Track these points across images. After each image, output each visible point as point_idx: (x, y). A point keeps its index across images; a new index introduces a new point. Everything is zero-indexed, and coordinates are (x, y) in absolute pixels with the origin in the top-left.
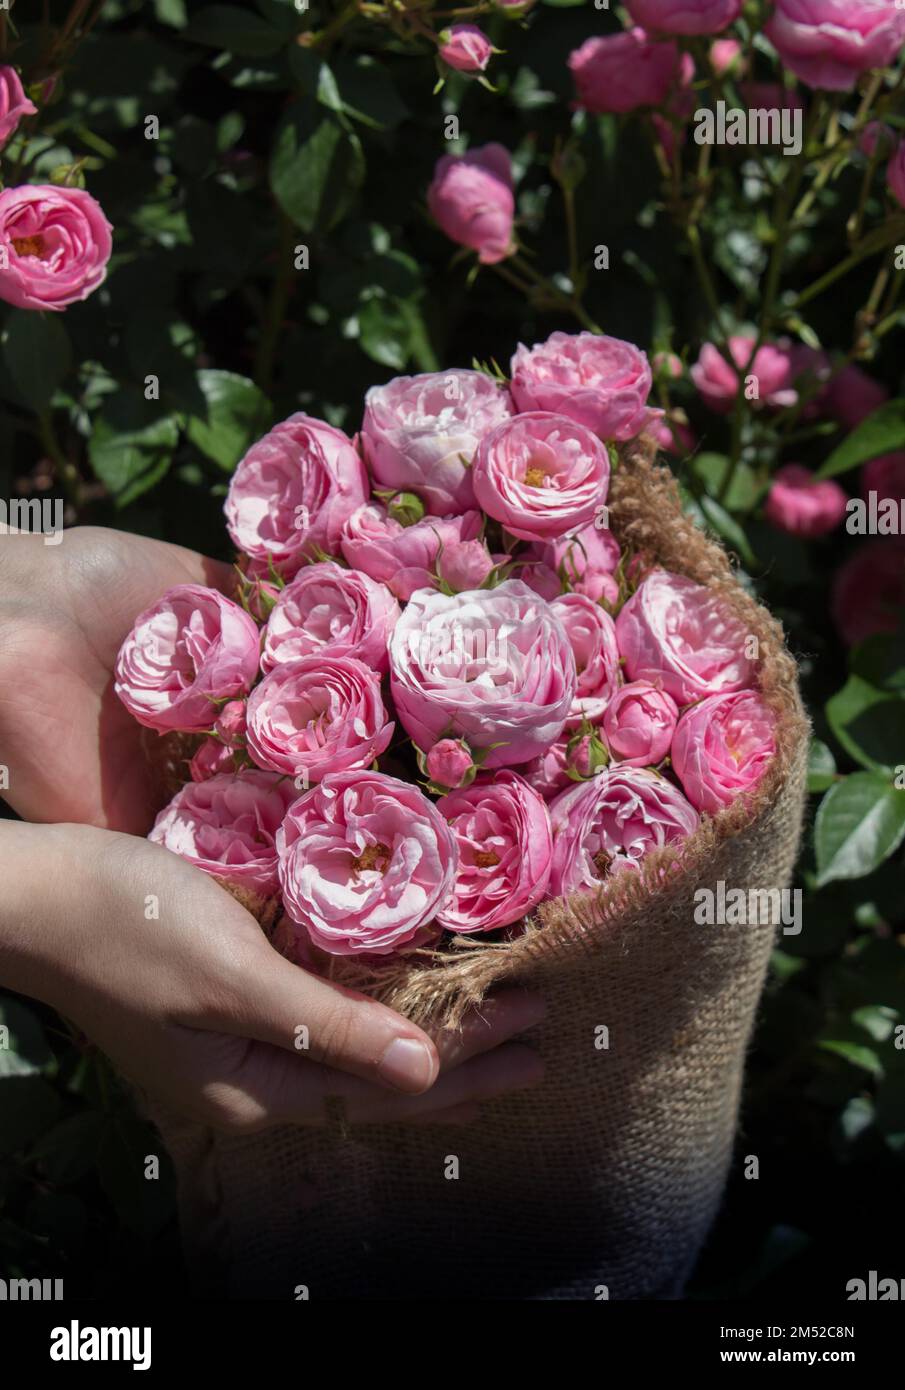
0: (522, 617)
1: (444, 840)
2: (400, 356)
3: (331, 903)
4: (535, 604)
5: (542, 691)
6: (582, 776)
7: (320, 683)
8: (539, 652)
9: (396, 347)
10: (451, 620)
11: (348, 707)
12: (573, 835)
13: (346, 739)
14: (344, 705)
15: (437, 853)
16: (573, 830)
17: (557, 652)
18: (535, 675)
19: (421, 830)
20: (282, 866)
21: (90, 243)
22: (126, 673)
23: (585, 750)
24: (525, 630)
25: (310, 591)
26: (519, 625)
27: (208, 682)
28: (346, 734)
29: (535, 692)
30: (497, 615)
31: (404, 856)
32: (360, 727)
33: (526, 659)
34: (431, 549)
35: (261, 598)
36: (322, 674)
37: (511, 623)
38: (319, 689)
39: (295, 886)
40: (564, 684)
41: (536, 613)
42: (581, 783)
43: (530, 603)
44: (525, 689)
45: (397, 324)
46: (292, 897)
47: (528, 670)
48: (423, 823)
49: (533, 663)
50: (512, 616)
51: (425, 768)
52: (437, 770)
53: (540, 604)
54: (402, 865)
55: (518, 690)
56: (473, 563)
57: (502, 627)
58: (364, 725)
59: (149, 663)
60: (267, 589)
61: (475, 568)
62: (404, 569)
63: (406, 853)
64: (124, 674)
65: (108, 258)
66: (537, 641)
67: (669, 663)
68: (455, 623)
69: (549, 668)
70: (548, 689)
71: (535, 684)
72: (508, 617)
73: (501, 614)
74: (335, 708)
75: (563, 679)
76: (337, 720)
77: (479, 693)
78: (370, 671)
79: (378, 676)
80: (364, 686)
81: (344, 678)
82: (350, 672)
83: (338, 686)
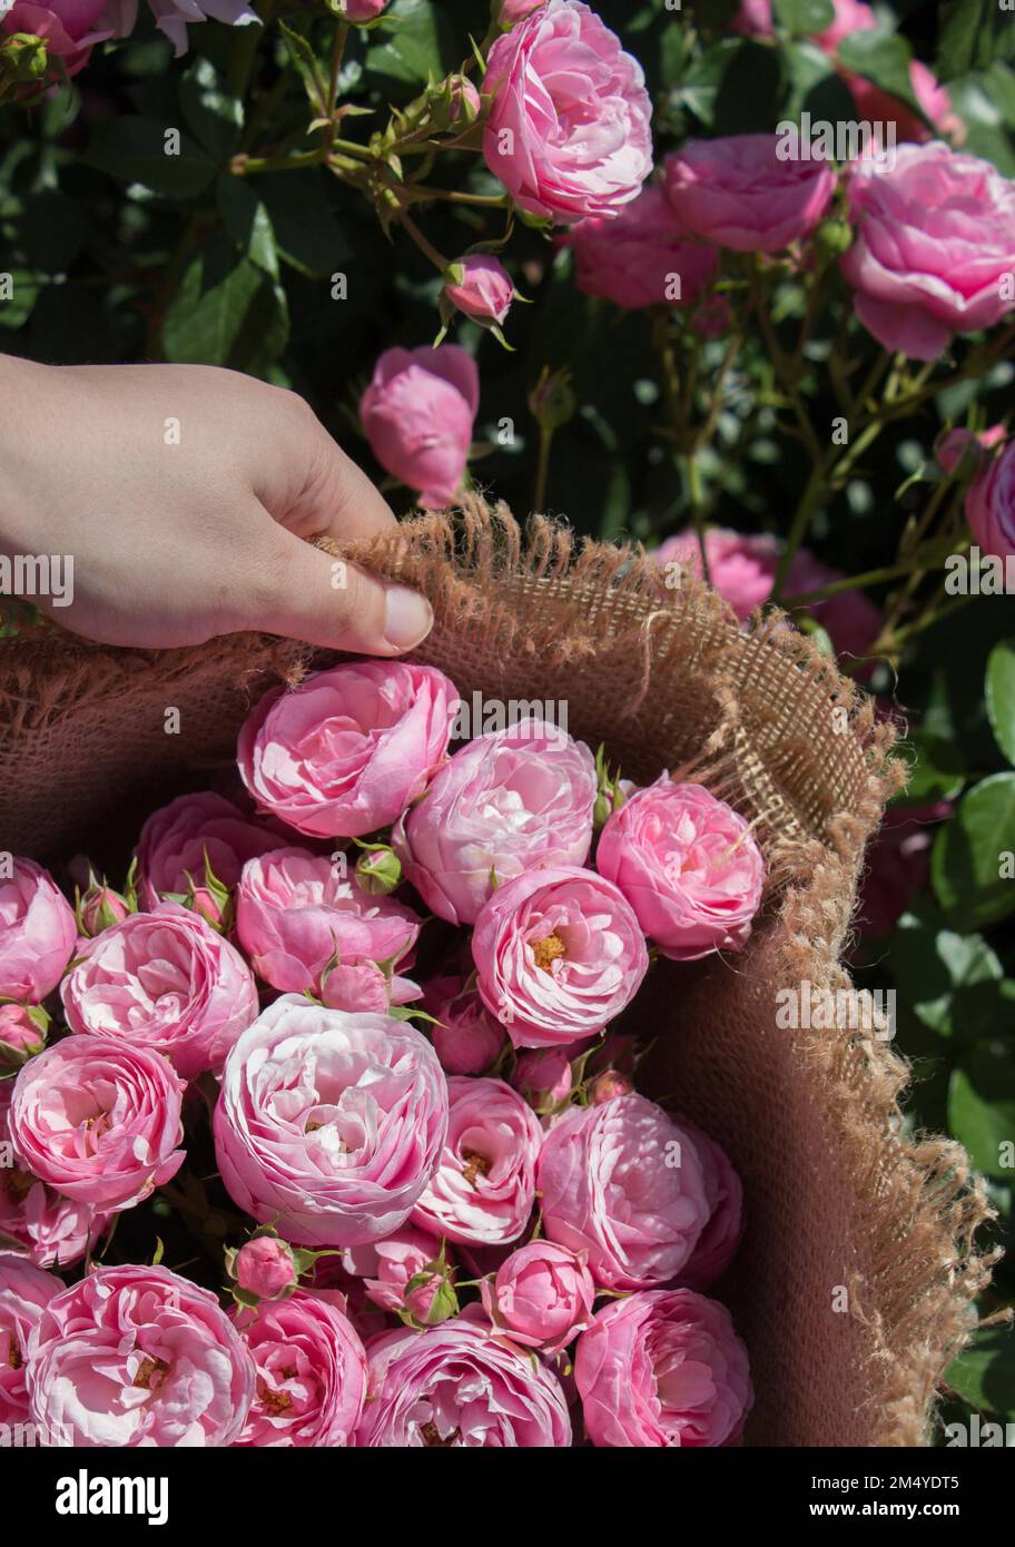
0: (392, 1065)
1: (240, 1374)
4: (415, 1049)
5: (392, 1168)
6: (416, 1321)
7: (110, 1077)
8: (404, 1114)
10: (306, 1047)
11: (135, 1115)
12: (389, 1397)
13: (120, 1157)
14: (130, 1113)
15: (230, 1388)
16: (391, 1391)
17: (426, 1119)
18: (390, 1143)
19: (216, 1358)
23: (430, 1295)
24: (393, 1081)
26: (388, 1074)
28: (122, 1152)
29: (385, 1165)
30: (364, 1054)
31: (189, 1394)
32: (141, 1147)
33: (387, 1118)
35: (103, 915)
36: (115, 1066)
37: (378, 1070)
38: (108, 1084)
40: (424, 1160)
41: (413, 1060)
42: (414, 1331)
43: (408, 1046)
44: (373, 1163)
47: (383, 1138)
48: (222, 1351)
49: (392, 1128)
50: (381, 1062)
51: (234, 1270)
52: (248, 1278)
53: (422, 1049)
54: (186, 1404)
55: (365, 1161)
57: (367, 1072)
58: (148, 1145)
60: (113, 901)
63: (194, 1392)
66: (404, 1099)
67: (594, 1227)
68: (310, 1052)
69: (410, 1138)
70: (401, 1164)
71: (389, 1154)
72: (377, 1062)
73: (369, 1054)
74: (119, 1113)
75: (424, 1155)
76: (118, 1128)
77: (315, 1155)
78: (176, 1077)
79: (183, 1084)
80: (161, 1094)
81: (140, 1079)
82: (149, 1073)
83: (131, 1086)
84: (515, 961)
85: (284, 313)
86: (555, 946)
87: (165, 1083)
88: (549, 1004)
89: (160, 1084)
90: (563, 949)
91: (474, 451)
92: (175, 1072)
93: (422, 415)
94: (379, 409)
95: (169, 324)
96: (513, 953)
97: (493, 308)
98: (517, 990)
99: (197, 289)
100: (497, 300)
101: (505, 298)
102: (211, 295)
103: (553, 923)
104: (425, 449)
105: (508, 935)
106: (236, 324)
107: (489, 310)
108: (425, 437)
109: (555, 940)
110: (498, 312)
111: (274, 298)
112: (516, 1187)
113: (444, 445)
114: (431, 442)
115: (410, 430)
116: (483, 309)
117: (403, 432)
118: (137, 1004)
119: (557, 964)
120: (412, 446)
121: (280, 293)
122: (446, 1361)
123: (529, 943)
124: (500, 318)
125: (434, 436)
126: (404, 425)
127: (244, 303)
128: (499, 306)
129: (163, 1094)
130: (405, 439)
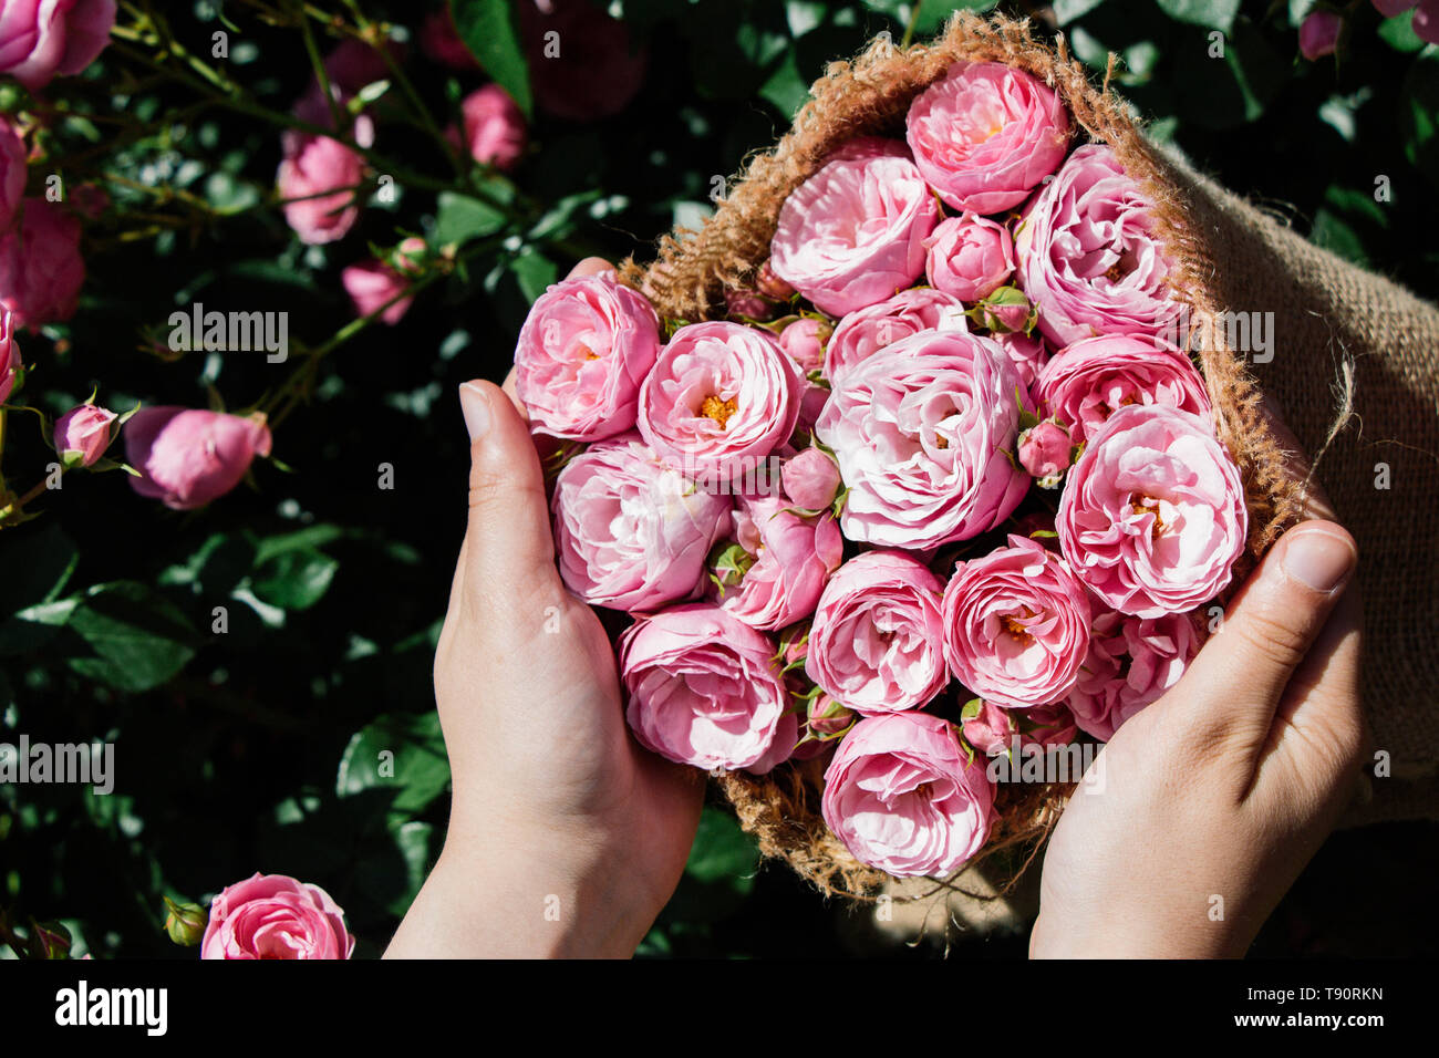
1: (1120, 423)
2: (323, 565)
3: (1210, 537)
9: (312, 569)
15: (1134, 429)
19: (1111, 457)
20: (1177, 609)
21: (277, 900)
22: (926, 866)
25: (834, 660)
27: (950, 764)
31: (1144, 466)
34: (790, 524)
35: (833, 716)
39: (1195, 587)
45: (285, 565)
46: (1210, 587)
48: (1104, 456)
54: (1154, 466)
56: (811, 469)
59: (913, 840)
60: (817, 711)
61: (816, 466)
62: (817, 552)
63: (1138, 465)
64: (927, 869)
65: (294, 881)
67: (903, 233)
78: (957, 573)
79: (959, 565)
80: (977, 577)
81: (972, 600)
82: (962, 597)
83: (981, 605)
84: (748, 429)
85: (112, 586)
86: (713, 407)
87: (965, 579)
88: (763, 382)
89: (969, 582)
90: (710, 399)
91: (217, 409)
92: (953, 576)
93: (187, 456)
94: (183, 494)
95: (126, 687)
96: (743, 435)
97: (103, 423)
98: (767, 414)
99: (93, 662)
100: (96, 420)
101: (94, 413)
102: (100, 650)
103: (698, 423)
104: (217, 454)
105: (731, 448)
106: (122, 627)
107: (105, 427)
108: (206, 453)
109: (706, 411)
110: (106, 419)
111: (99, 595)
112: (908, 313)
113: (213, 435)
114: (211, 448)
115: (199, 465)
116: (104, 432)
117: (203, 472)
118: (899, 650)
119: (726, 395)
120: (216, 464)
121: (94, 590)
122: (1057, 275)
123: (723, 428)
124: (112, 416)
125: (205, 444)
126: (196, 471)
127: (105, 621)
128: (101, 418)
129: (977, 575)
130: (210, 470)
